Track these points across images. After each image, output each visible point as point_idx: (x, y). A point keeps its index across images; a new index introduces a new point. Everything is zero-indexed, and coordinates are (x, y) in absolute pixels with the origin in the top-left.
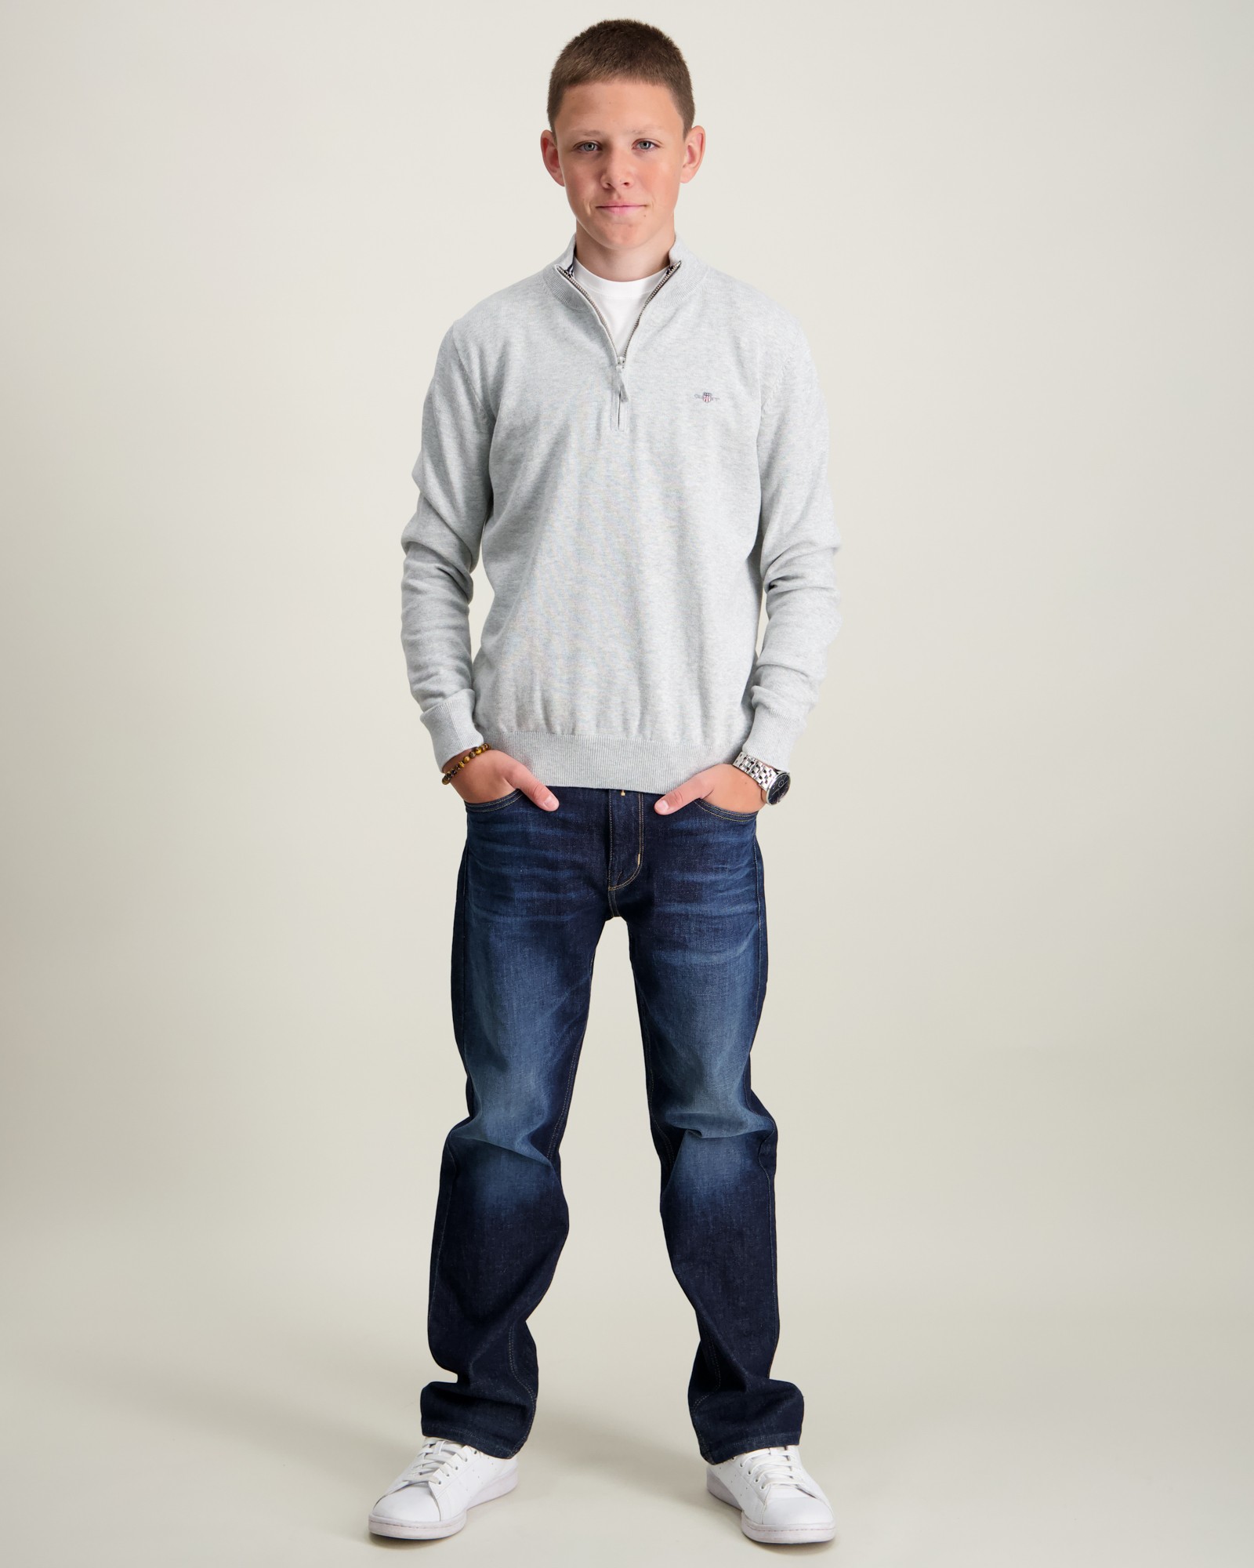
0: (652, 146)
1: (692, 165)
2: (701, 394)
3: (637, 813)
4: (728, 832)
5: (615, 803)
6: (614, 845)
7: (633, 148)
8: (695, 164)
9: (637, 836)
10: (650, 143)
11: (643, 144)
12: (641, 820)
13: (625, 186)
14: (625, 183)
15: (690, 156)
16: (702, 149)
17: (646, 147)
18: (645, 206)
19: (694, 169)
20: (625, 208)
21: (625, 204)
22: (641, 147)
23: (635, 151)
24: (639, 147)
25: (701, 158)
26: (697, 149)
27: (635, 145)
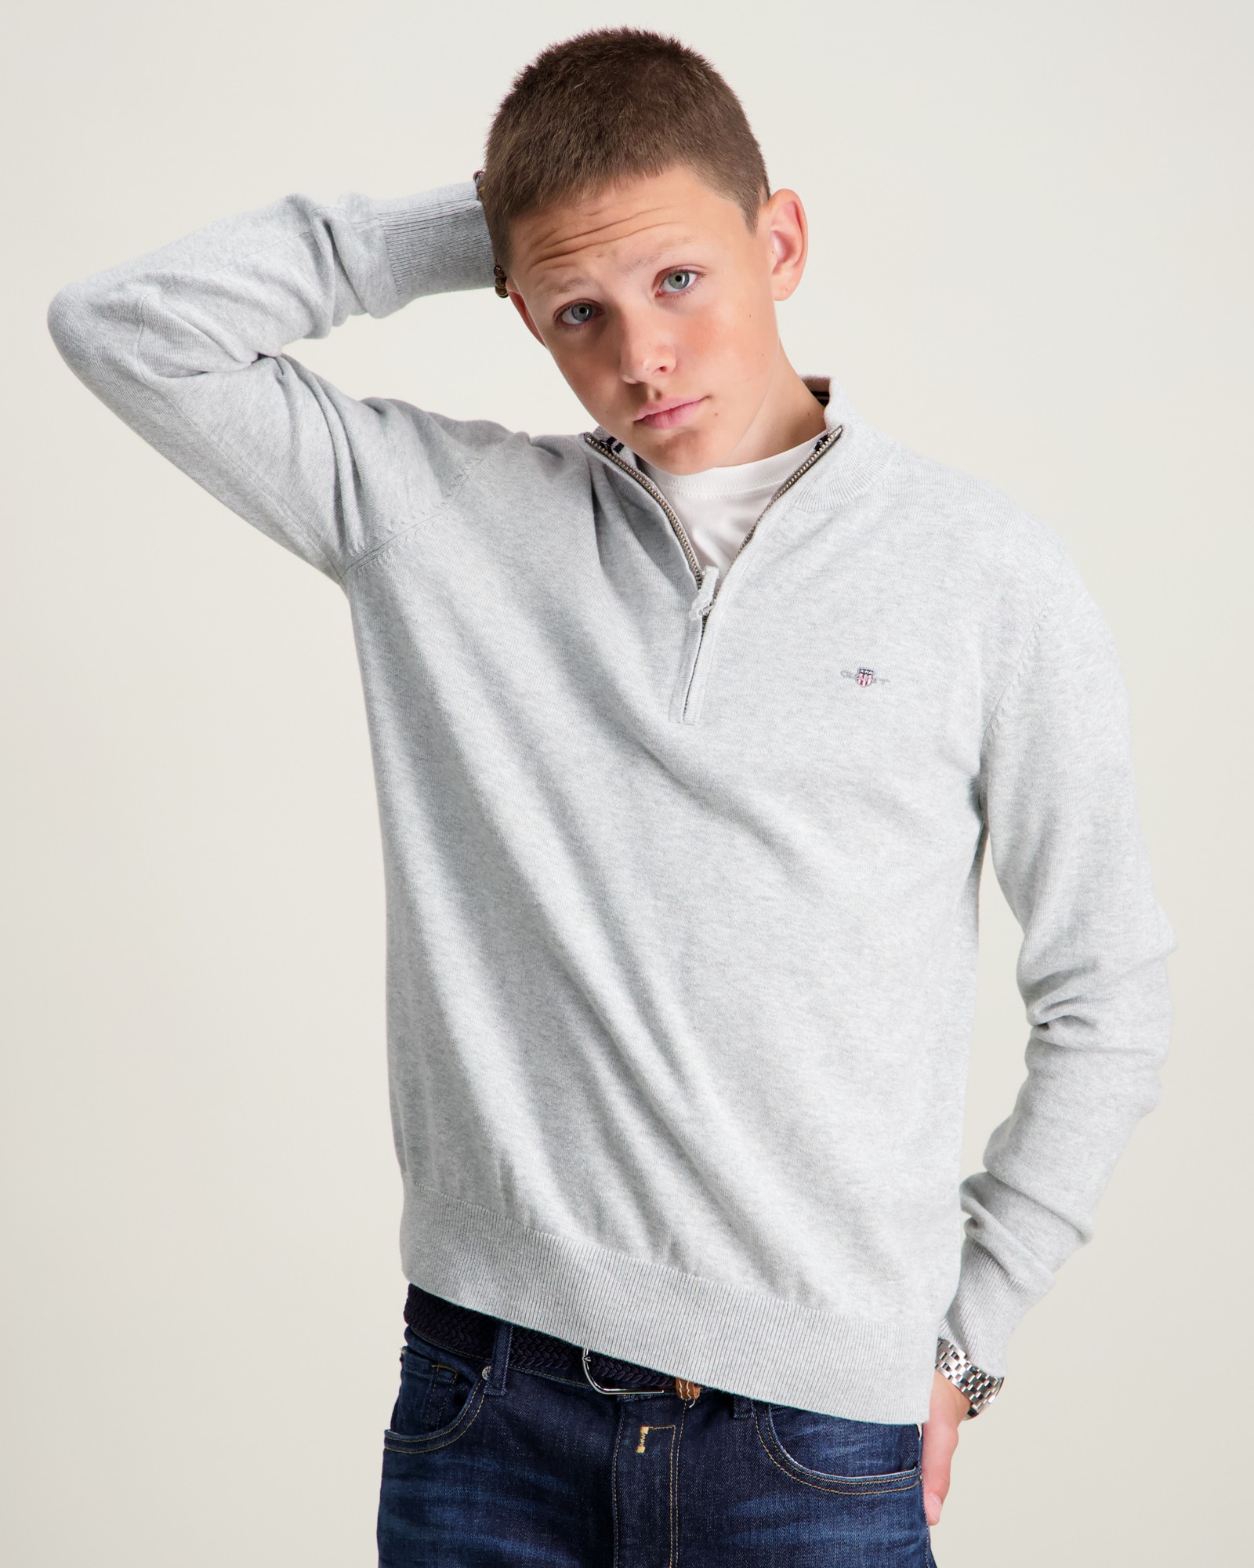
0: (692, 277)
1: (790, 263)
2: (855, 671)
3: (665, 1487)
4: (839, 1518)
5: (624, 1468)
6: (622, 1546)
7: (658, 295)
8: (796, 257)
9: (665, 1530)
10: (687, 272)
11: (674, 277)
12: (673, 1500)
13: (660, 373)
14: (662, 369)
15: (777, 247)
16: (804, 224)
17: (679, 283)
18: (708, 397)
19: (797, 264)
20: (676, 413)
21: (672, 407)
22: (671, 285)
23: (661, 300)
24: (668, 287)
25: (805, 239)
26: (790, 229)
27: (658, 286)
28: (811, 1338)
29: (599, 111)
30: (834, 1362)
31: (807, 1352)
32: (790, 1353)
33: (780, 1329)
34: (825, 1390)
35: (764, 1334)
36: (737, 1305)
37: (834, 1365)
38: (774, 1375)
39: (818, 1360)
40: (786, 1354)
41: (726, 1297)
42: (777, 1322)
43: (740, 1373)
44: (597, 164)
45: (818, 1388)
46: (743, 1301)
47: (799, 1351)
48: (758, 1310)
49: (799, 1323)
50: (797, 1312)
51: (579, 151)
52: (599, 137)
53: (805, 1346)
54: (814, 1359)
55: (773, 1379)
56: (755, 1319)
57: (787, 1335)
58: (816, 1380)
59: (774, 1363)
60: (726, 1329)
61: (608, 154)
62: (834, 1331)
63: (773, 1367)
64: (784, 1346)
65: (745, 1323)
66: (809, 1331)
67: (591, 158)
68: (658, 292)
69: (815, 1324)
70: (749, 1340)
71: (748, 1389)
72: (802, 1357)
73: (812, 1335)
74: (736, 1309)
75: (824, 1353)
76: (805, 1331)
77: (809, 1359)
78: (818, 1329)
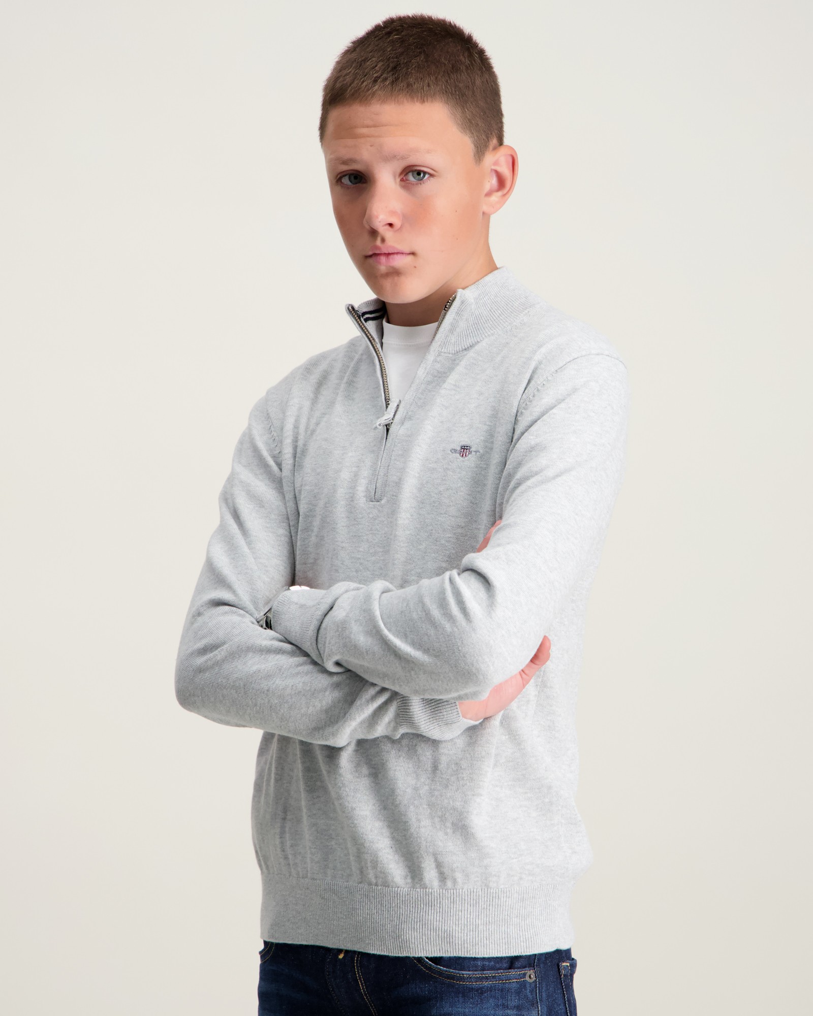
0: (427, 176)
1: (500, 193)
2: (459, 448)
7: (402, 180)
8: (505, 191)
10: (425, 173)
11: (415, 172)
13: (388, 227)
14: (391, 225)
15: (494, 181)
16: (516, 172)
17: (419, 176)
18: (413, 254)
19: (504, 195)
20: (392, 256)
21: (390, 252)
22: (413, 177)
23: (403, 183)
24: (411, 178)
25: (514, 182)
26: (505, 170)
27: (404, 175)
28: (455, 909)
29: (402, 54)
30: (474, 920)
31: (454, 918)
32: (443, 922)
33: (433, 908)
34: (474, 940)
35: (424, 914)
36: (404, 899)
37: (474, 922)
38: (437, 939)
39: (463, 922)
40: (441, 923)
41: (396, 896)
42: (430, 904)
43: (416, 943)
44: (387, 83)
45: (468, 940)
46: (406, 896)
47: (449, 919)
48: (417, 900)
49: (444, 901)
50: (441, 895)
51: (380, 73)
52: (395, 68)
53: (452, 914)
54: (460, 923)
55: (437, 941)
56: (417, 906)
57: (438, 911)
58: (465, 935)
59: (435, 931)
60: (401, 917)
61: (397, 79)
62: (469, 900)
63: (435, 934)
64: (438, 919)
65: (411, 910)
66: (452, 905)
67: (386, 79)
68: (403, 178)
69: (455, 899)
70: (416, 920)
71: (425, 952)
72: (452, 923)
73: (455, 906)
74: (404, 902)
75: (466, 917)
76: (449, 905)
77: (457, 923)
78: (458, 902)
